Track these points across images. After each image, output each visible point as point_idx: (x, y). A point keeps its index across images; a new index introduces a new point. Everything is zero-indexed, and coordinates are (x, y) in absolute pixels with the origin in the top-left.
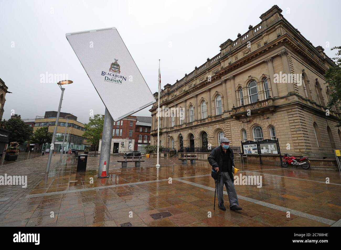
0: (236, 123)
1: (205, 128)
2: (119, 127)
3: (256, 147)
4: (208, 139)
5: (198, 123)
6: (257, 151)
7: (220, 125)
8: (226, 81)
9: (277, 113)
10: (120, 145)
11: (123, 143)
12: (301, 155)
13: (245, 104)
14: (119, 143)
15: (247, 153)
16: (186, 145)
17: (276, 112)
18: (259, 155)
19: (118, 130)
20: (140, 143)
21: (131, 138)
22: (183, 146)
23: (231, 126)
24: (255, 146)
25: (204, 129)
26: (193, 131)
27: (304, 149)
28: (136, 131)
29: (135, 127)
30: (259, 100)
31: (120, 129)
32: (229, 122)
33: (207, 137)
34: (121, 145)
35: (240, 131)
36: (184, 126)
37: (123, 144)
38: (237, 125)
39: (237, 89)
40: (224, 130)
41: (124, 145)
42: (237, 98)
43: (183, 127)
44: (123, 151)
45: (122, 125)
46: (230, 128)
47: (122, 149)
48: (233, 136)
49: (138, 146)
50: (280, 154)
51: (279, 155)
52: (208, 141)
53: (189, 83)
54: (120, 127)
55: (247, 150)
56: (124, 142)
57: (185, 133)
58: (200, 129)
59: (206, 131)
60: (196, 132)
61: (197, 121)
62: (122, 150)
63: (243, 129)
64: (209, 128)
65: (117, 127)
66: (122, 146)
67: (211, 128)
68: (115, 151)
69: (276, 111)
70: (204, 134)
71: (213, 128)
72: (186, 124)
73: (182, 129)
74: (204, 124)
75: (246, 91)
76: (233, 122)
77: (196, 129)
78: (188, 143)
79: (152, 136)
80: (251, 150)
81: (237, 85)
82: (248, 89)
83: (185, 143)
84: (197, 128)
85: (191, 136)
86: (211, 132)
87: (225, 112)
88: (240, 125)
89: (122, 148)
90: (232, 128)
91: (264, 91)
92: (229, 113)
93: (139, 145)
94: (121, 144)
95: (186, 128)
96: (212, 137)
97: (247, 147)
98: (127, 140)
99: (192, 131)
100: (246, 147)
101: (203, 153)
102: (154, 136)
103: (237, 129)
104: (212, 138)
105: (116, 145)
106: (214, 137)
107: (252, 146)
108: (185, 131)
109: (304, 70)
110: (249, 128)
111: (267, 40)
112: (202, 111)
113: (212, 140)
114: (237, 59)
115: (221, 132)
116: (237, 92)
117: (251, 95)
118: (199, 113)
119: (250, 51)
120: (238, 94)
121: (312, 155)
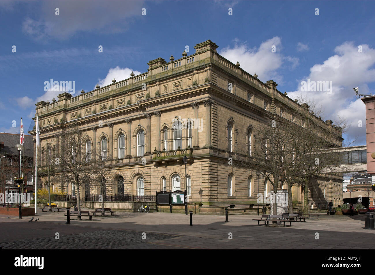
0: (156, 169)
1: (122, 170)
4: (125, 185)
5: (113, 162)
7: (140, 168)
8: (150, 115)
9: (195, 164)
13: (166, 150)
16: (95, 192)
23: (152, 172)
25: (120, 172)
26: (105, 174)
27: (208, 198)
32: (149, 167)
33: (124, 183)
35: (160, 179)
38: (157, 172)
39: (162, 128)
40: (143, 175)
42: (162, 139)
46: (150, 174)
48: (152, 184)
52: (125, 187)
53: (103, 102)
58: (114, 171)
59: (122, 175)
61: (111, 160)
63: (163, 176)
64: (126, 172)
67: (129, 172)
70: (119, 178)
71: (132, 172)
75: (171, 133)
76: (154, 167)
77: (109, 171)
81: (162, 124)
82: (174, 131)
84: (110, 169)
86: (129, 176)
87: (146, 154)
88: (160, 171)
90: (152, 174)
91: (187, 137)
96: (130, 183)
103: (158, 176)
104: (130, 185)
106: (132, 183)
109: (232, 118)
110: (169, 176)
111: (197, 79)
112: (120, 148)
113: (130, 187)
114: (166, 89)
115: (142, 178)
116: (162, 132)
117: (176, 139)
118: (115, 149)
119: (181, 85)
120: (163, 135)
121: (215, 203)
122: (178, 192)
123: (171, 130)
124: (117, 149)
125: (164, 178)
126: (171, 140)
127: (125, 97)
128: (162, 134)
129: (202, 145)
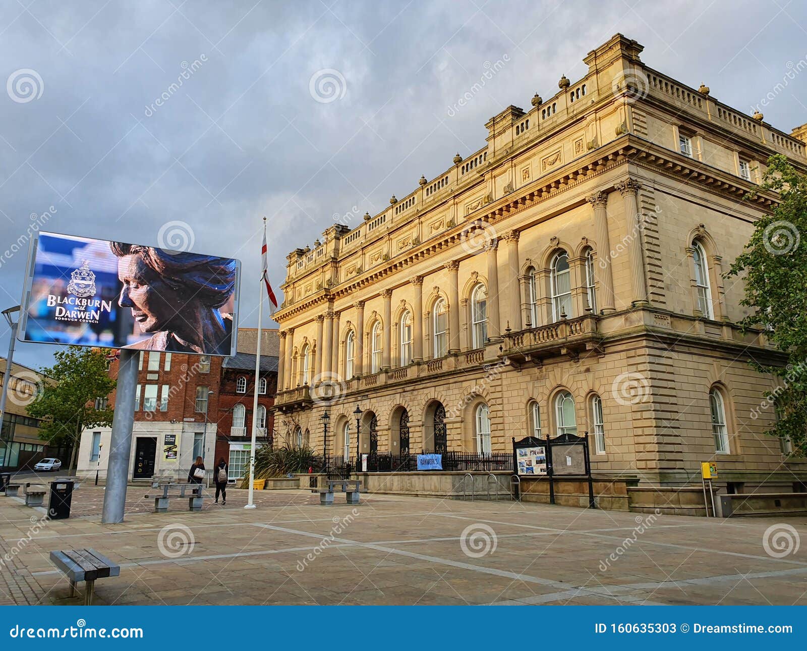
0: (514, 380)
1: (441, 388)
2: (155, 377)
3: (544, 455)
4: (448, 426)
5: (423, 370)
6: (544, 466)
7: (478, 381)
9: (608, 358)
10: (161, 447)
11: (172, 440)
12: (636, 476)
13: (534, 326)
14: (156, 438)
15: (525, 473)
16: (387, 447)
17: (604, 354)
18: (548, 477)
19: (156, 387)
20: (236, 439)
21: (201, 419)
22: (378, 448)
23: (505, 388)
24: (542, 452)
25: (436, 393)
26: (408, 399)
27: (655, 460)
28: (222, 391)
29: (218, 377)
30: (566, 316)
31: (159, 383)
32: (499, 376)
33: (445, 421)
34: (166, 447)
35: (524, 406)
36: (382, 380)
37: (170, 443)
38: (518, 387)
39: (523, 272)
40: (487, 399)
41: (176, 446)
42: (523, 301)
43: (378, 384)
44: (172, 467)
45: (167, 368)
46: (499, 395)
47: (168, 460)
48: (507, 420)
49: (231, 448)
50: (590, 474)
51: (587, 477)
52: (448, 432)
54: (161, 379)
55: (525, 465)
56: (174, 436)
57: (385, 403)
58: (426, 391)
59: (441, 402)
60: (416, 403)
61: (419, 364)
62: (170, 463)
63: (532, 399)
64: (450, 392)
65: (150, 377)
66: (169, 450)
67: (456, 391)
68: (140, 470)
69: (604, 351)
70: (436, 408)
71: (461, 391)
72: (386, 372)
73: (375, 390)
74: (436, 377)
75: (544, 281)
76: (510, 374)
77: (415, 393)
78: (393, 441)
79: (280, 413)
80: (534, 463)
81: (522, 262)
82: (551, 275)
83: (383, 438)
84: (417, 387)
85: (401, 413)
86: (456, 403)
87: (489, 342)
88: (523, 386)
89: (167, 457)
90: (506, 395)
91: (585, 288)
92: (499, 346)
93: (234, 446)
94: (166, 443)
95: (386, 387)
96: (458, 419)
97: (526, 455)
98: (186, 425)
99: (404, 396)
100: (523, 456)
101: (408, 475)
102: (285, 413)
103: (518, 399)
104: (458, 425)
105: (147, 446)
106: (462, 422)
107: (535, 453)
108: (383, 398)
109: (703, 226)
110: (546, 397)
111: (597, 135)
112: (436, 333)
113: (459, 431)
114: (527, 176)
115: (484, 405)
116: (523, 281)
117: (557, 296)
118: (427, 338)
119: (560, 159)
120: (526, 290)
121: (677, 476)
122: (567, 438)
123: (544, 274)
124: (430, 336)
125: (532, 402)
126: (545, 301)
127: (443, 214)
128: (523, 287)
129: (623, 304)
